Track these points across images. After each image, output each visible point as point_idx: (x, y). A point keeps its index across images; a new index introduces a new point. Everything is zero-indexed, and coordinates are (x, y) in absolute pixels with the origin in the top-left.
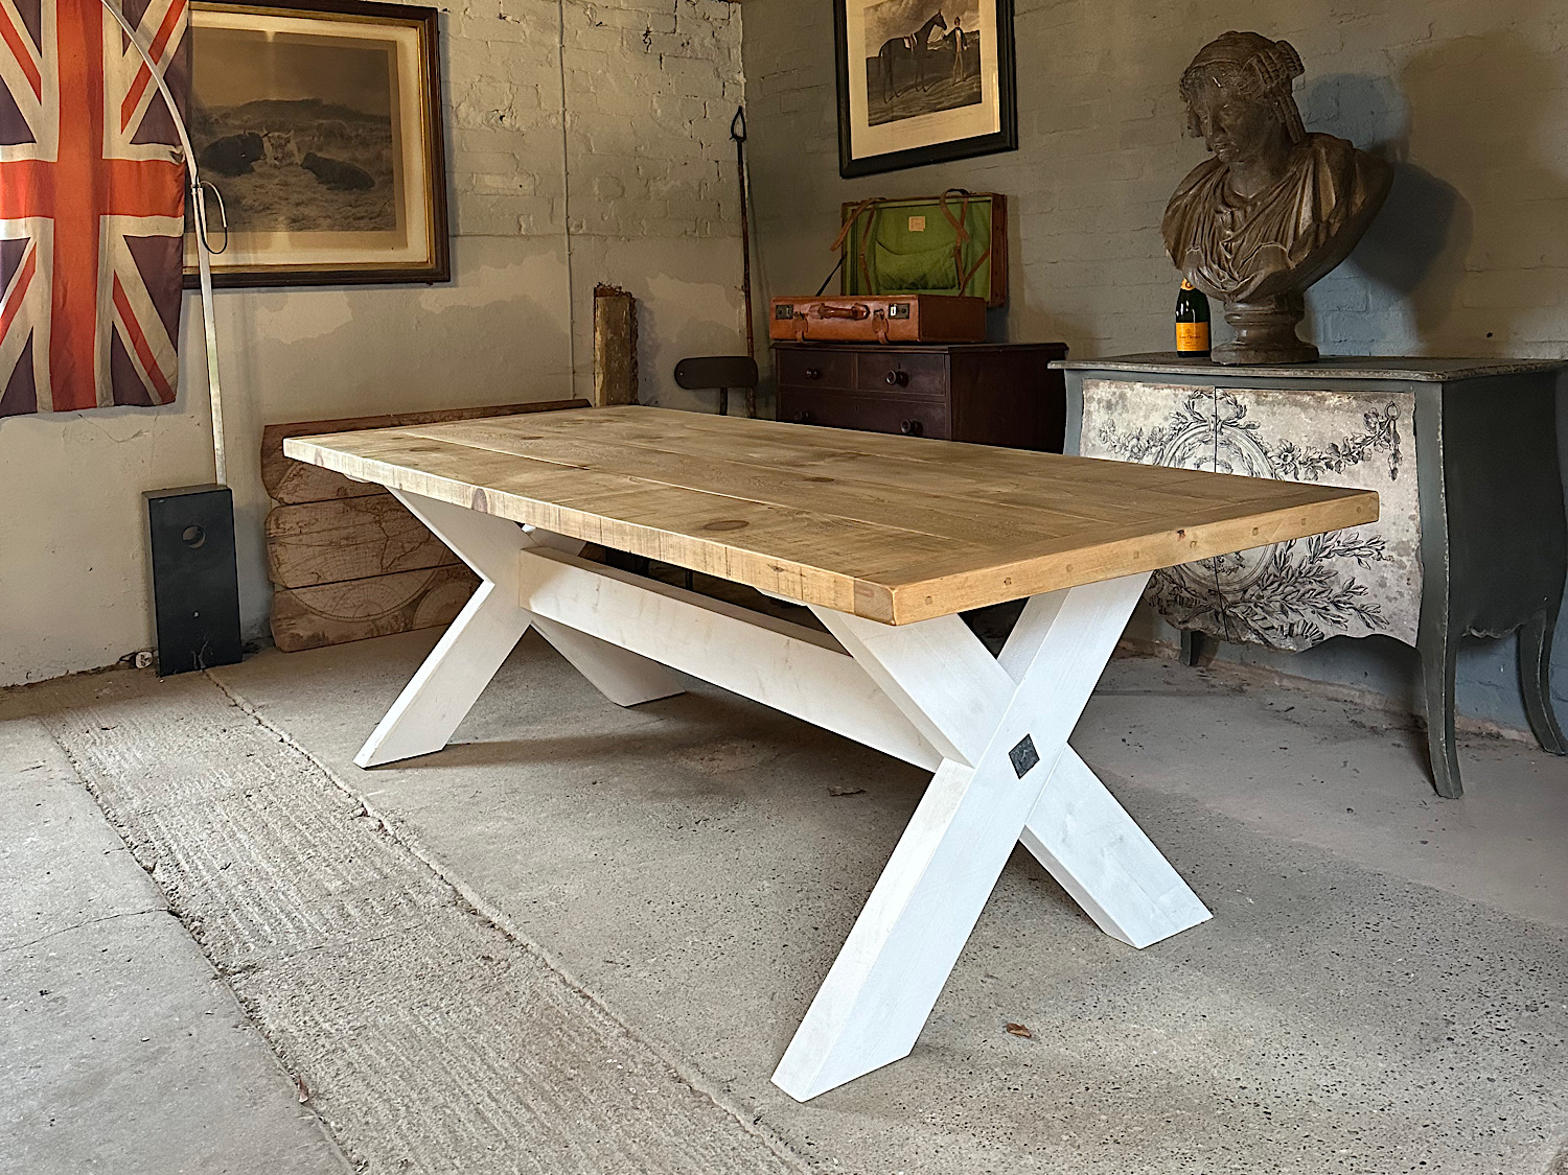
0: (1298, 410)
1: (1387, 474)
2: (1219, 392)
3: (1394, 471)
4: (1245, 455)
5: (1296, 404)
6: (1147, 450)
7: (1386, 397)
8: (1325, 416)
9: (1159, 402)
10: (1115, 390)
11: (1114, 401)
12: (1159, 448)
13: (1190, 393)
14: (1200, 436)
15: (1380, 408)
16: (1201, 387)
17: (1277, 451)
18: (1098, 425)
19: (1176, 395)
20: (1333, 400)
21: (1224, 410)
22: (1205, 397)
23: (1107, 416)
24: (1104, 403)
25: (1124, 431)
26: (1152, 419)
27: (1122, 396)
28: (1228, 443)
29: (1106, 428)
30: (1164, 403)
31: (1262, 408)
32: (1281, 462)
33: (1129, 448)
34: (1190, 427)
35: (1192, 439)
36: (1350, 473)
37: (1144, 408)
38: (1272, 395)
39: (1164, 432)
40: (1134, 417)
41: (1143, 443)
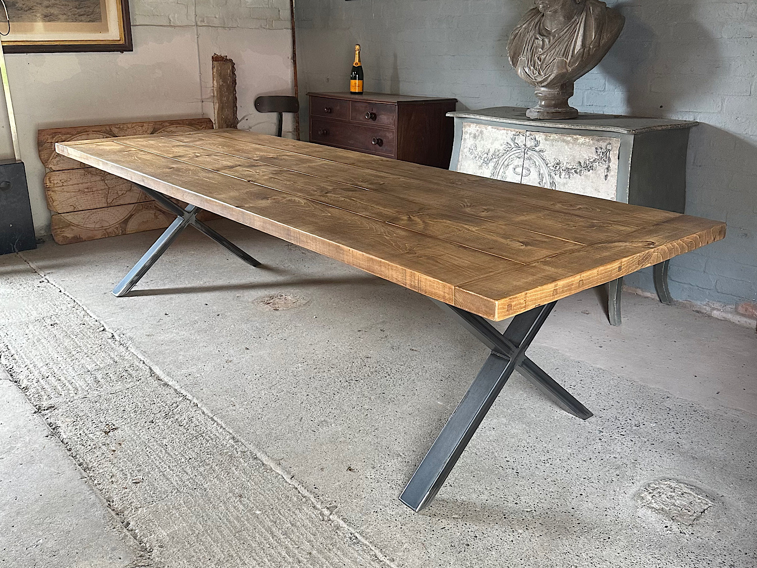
0: (564, 144)
1: (603, 177)
2: (528, 133)
3: (606, 176)
4: (537, 165)
5: (564, 141)
6: (491, 160)
7: (607, 140)
8: (577, 148)
9: (499, 136)
10: (478, 129)
11: (477, 134)
12: (497, 159)
13: (514, 133)
14: (517, 155)
15: (603, 145)
16: (517, 130)
17: (553, 164)
18: (469, 146)
19: (507, 134)
20: (581, 140)
21: (529, 142)
22: (521, 135)
24: (473, 135)
25: (481, 150)
26: (495, 145)
27: (481, 132)
28: (529, 159)
29: (473, 147)
30: (501, 137)
31: (548, 142)
32: (553, 169)
33: (483, 159)
34: (513, 150)
35: (513, 155)
36: (586, 176)
37: (491, 139)
38: (554, 136)
39: (500, 151)
40: (486, 143)
41: (490, 155)
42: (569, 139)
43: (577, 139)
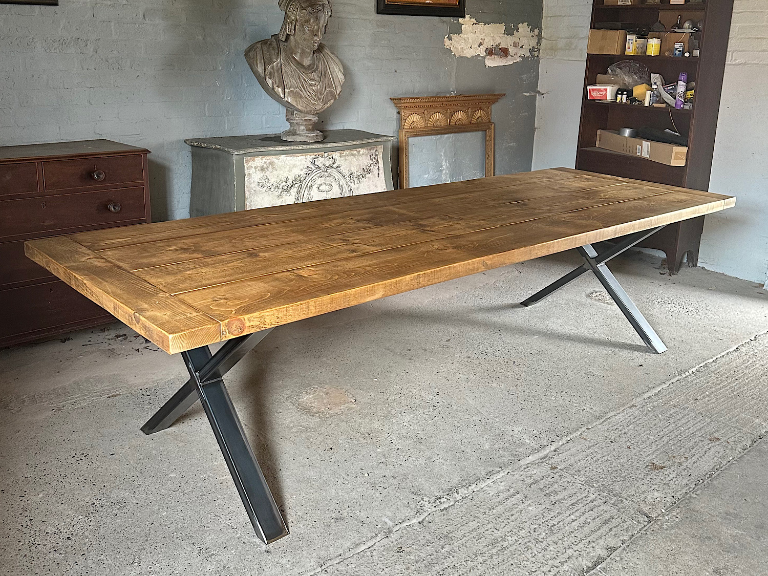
0: (353, 157)
1: (377, 176)
2: (326, 154)
3: (378, 174)
4: (337, 179)
5: (352, 155)
6: (292, 186)
7: (374, 148)
8: (360, 158)
9: (297, 162)
10: (266, 161)
11: (265, 166)
12: (299, 184)
13: (313, 156)
14: (318, 175)
15: (373, 152)
16: (319, 153)
17: (348, 175)
18: (257, 180)
19: (306, 159)
20: (362, 151)
21: (327, 162)
22: (320, 158)
23: (262, 175)
24: (259, 168)
25: (276, 180)
26: (293, 171)
27: (271, 163)
28: (330, 176)
29: (263, 181)
30: (300, 163)
31: (342, 158)
32: (349, 179)
33: (281, 187)
34: (314, 172)
35: (315, 177)
36: (369, 178)
37: (288, 167)
38: (346, 152)
39: (301, 176)
40: (282, 172)
41: (289, 183)
42: (355, 152)
43: (359, 151)
